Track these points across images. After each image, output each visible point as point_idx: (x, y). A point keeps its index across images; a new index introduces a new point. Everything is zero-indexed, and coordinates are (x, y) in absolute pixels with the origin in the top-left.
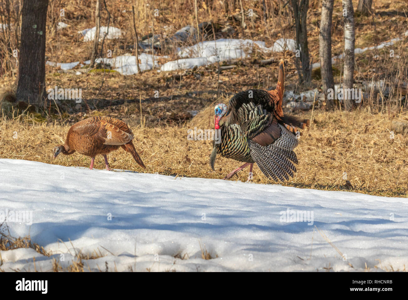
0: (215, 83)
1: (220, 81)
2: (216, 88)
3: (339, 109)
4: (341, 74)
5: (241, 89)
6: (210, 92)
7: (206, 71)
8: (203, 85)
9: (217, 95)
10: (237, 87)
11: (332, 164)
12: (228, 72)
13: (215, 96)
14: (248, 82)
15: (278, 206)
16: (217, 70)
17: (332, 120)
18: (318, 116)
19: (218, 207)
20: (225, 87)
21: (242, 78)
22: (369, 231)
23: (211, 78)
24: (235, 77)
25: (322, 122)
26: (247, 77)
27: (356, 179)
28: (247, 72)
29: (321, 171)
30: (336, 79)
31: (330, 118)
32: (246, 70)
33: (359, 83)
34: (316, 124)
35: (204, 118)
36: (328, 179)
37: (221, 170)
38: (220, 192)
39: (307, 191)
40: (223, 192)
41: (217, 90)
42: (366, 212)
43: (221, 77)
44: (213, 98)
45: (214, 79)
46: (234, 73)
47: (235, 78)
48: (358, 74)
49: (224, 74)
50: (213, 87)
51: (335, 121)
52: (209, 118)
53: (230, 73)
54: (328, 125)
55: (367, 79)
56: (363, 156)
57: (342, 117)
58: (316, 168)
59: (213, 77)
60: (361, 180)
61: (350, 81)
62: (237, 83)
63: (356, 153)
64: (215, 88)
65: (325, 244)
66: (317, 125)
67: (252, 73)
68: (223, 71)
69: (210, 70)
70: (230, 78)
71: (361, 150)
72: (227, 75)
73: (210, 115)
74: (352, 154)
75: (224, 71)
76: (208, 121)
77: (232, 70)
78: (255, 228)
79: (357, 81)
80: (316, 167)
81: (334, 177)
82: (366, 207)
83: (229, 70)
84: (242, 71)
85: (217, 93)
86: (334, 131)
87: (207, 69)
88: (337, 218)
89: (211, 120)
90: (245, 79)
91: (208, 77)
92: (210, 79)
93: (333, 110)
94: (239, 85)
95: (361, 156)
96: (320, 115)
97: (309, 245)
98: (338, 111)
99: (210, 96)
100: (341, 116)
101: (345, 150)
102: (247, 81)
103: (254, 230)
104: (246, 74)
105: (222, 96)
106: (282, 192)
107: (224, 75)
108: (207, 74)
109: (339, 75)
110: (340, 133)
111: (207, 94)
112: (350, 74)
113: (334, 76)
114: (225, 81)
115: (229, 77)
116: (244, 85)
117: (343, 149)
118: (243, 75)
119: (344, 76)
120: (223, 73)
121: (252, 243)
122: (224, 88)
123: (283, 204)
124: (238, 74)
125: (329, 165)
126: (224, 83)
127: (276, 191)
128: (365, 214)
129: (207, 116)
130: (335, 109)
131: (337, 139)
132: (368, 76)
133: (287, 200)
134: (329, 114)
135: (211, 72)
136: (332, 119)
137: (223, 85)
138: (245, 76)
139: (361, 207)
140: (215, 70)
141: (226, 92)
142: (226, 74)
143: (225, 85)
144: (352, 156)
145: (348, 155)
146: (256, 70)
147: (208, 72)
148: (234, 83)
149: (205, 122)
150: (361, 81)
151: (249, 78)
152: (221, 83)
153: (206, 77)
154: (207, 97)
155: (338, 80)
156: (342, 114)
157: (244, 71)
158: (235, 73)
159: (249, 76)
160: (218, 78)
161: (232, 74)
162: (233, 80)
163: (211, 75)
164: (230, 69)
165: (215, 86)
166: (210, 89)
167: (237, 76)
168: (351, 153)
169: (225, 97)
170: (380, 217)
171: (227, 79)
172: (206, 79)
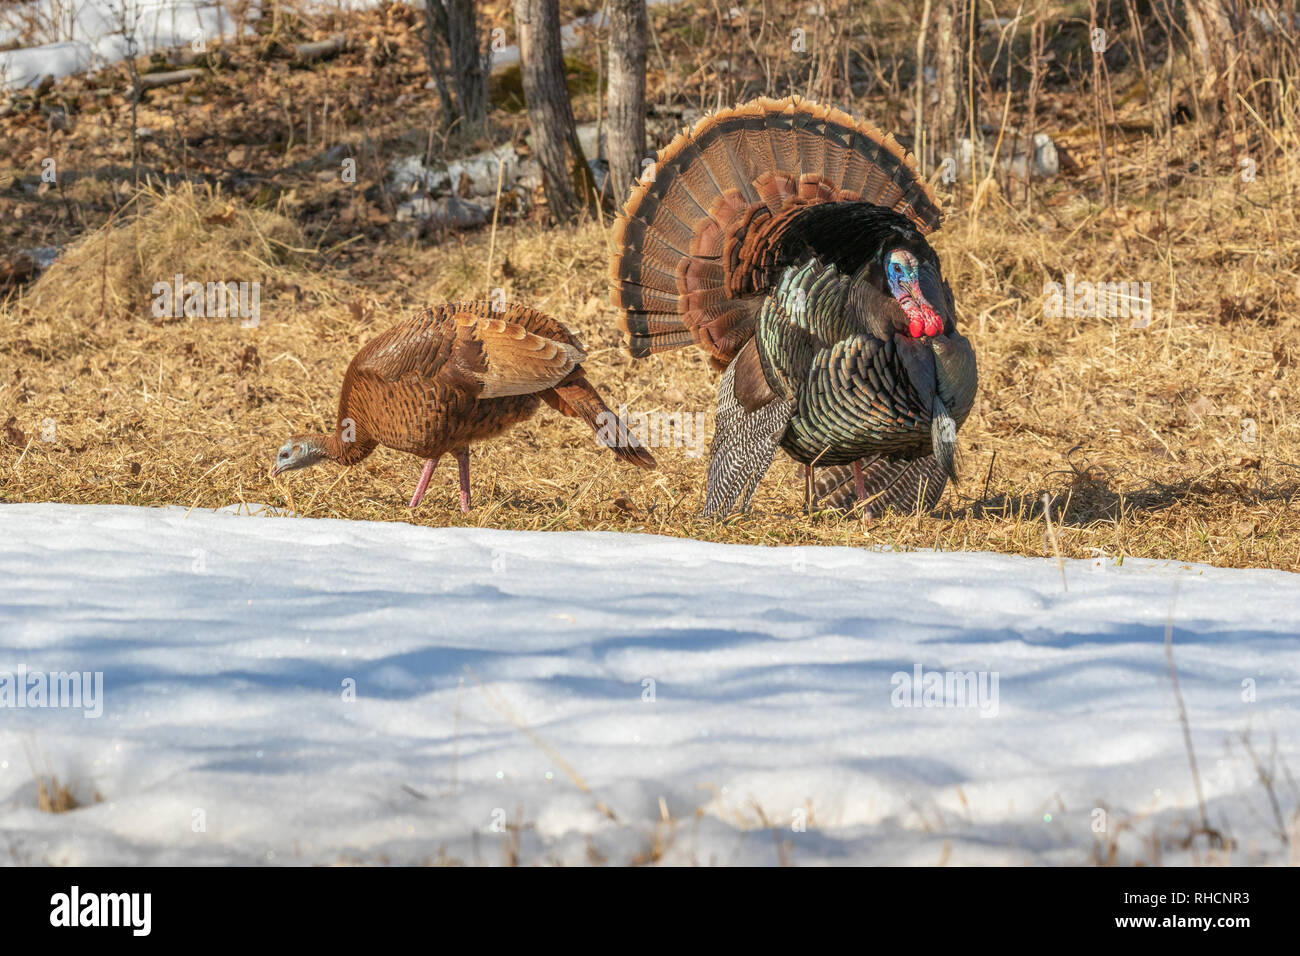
0: (122, 140)
1: (141, 131)
2: (128, 156)
3: (595, 218)
4: (599, 86)
5: (225, 156)
6: (104, 175)
7: (88, 94)
8: (81, 148)
9: (133, 183)
10: (208, 150)
11: (567, 428)
12: (173, 93)
13: (125, 188)
14: (249, 129)
15: (335, 599)
16: (130, 88)
17: (569, 263)
18: (518, 249)
19: (103, 609)
20: (161, 153)
21: (228, 115)
22: (680, 678)
23: (108, 120)
24: (201, 113)
25: (532, 273)
26: (244, 109)
27: (658, 482)
28: (245, 90)
29: (527, 457)
30: (584, 106)
31: (561, 254)
32: (240, 86)
33: (670, 115)
34: (510, 282)
35: (84, 274)
36: (552, 488)
37: (136, 469)
38: (116, 554)
39: (457, 536)
40: (129, 555)
41: (129, 164)
42: (669, 605)
43: (145, 115)
44: (114, 198)
45: (117, 125)
46: (193, 99)
47: (200, 115)
48: (668, 83)
49: (155, 102)
50: (114, 156)
51: (580, 265)
52: (103, 272)
53: (177, 98)
54: (556, 282)
55: (697, 99)
56: (687, 395)
57: (609, 249)
58: (508, 448)
59: (114, 118)
60: (677, 486)
61: (634, 109)
62: (205, 137)
63: (662, 384)
64: (122, 158)
65: (507, 735)
66: (513, 285)
67: (265, 94)
68: (151, 93)
69: (102, 92)
70: (181, 119)
71: (679, 370)
72: (169, 107)
73: (105, 263)
74: (647, 389)
75: (156, 93)
76: (96, 283)
77: (186, 86)
78: (242, 684)
79: (659, 109)
80: (510, 443)
81: (574, 477)
82: (675, 584)
83: (174, 88)
84: (226, 89)
85: (129, 176)
86: (581, 301)
87: (91, 86)
88: (560, 634)
89: (110, 281)
90: (235, 121)
91: (95, 119)
92: (103, 123)
93: (575, 223)
94: (216, 144)
95: (679, 396)
96: (523, 243)
97: (449, 740)
98: (593, 226)
99: (102, 188)
100: (603, 244)
101: (621, 374)
102: (244, 127)
103: (239, 693)
104: (244, 100)
105: (150, 190)
106: (359, 545)
107: (158, 108)
108: (91, 105)
109: (595, 90)
110: (602, 312)
111: (92, 181)
112: (633, 84)
113: (572, 94)
114: (161, 131)
115: (175, 116)
116: (235, 144)
117: (614, 370)
118: (231, 104)
119: (612, 92)
120: (152, 98)
121: (230, 743)
122: (156, 158)
123: (355, 588)
124: (211, 100)
125: (558, 434)
126: (158, 137)
127: (337, 540)
128: (669, 614)
129: (92, 265)
130: (581, 221)
131: (590, 334)
132: (703, 88)
133: (373, 574)
134: (559, 237)
135: (107, 97)
136: (572, 256)
137: (153, 146)
138: (238, 108)
139: (657, 590)
140: (119, 90)
141: (167, 170)
142: (166, 102)
143: (161, 143)
144: (648, 397)
145: (631, 390)
146: (277, 81)
147: (97, 98)
148: (196, 135)
149: (89, 290)
150: (676, 109)
151: (255, 112)
152: (146, 139)
153: (87, 118)
154: (94, 194)
155: (590, 107)
156: (606, 238)
157: (234, 87)
158: (199, 99)
159: (251, 107)
160: (135, 118)
161: (189, 102)
162: (194, 123)
163: (104, 110)
164: (178, 82)
165: (124, 151)
166: (106, 162)
167: (207, 108)
168: (644, 383)
169: (159, 190)
170: (724, 624)
171: (166, 122)
172: (90, 126)
